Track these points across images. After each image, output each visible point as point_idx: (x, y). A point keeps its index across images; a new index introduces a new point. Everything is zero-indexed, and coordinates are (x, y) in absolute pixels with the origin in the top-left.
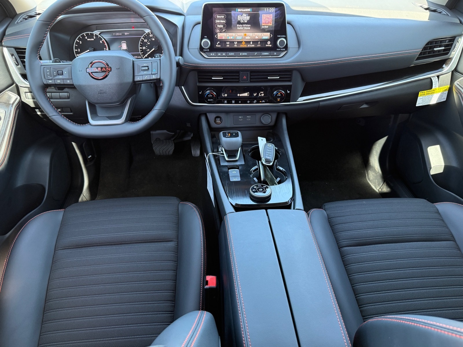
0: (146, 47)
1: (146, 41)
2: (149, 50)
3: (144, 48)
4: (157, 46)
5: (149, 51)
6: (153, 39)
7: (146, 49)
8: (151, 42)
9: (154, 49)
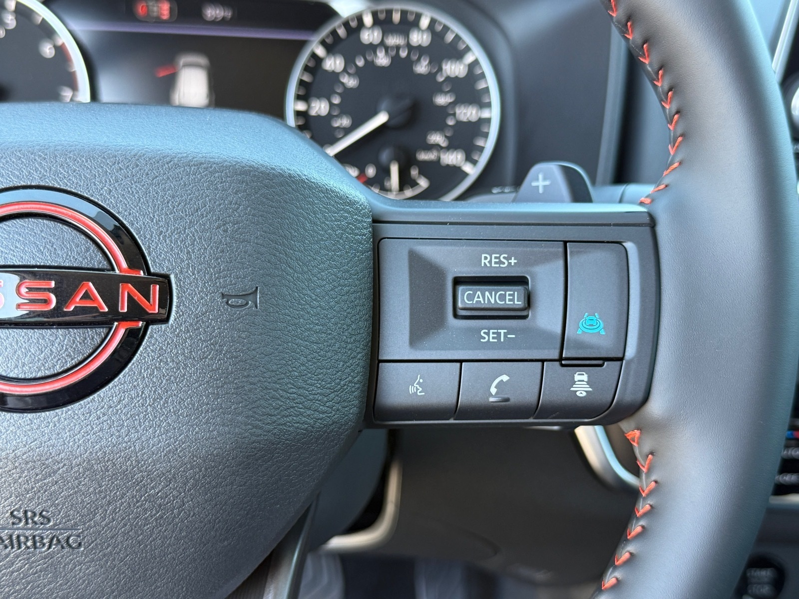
0: (332, 105)
1: (334, 64)
2: (345, 122)
3: (320, 107)
4: (407, 102)
5: (348, 131)
6: (382, 60)
7: (330, 117)
8: (369, 73)
9: (381, 118)
